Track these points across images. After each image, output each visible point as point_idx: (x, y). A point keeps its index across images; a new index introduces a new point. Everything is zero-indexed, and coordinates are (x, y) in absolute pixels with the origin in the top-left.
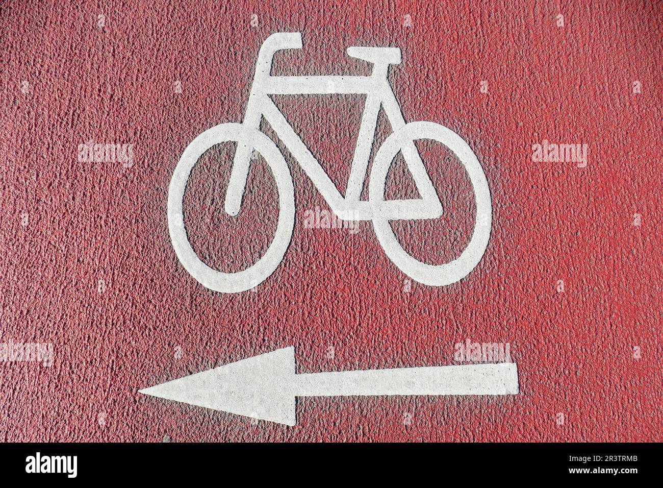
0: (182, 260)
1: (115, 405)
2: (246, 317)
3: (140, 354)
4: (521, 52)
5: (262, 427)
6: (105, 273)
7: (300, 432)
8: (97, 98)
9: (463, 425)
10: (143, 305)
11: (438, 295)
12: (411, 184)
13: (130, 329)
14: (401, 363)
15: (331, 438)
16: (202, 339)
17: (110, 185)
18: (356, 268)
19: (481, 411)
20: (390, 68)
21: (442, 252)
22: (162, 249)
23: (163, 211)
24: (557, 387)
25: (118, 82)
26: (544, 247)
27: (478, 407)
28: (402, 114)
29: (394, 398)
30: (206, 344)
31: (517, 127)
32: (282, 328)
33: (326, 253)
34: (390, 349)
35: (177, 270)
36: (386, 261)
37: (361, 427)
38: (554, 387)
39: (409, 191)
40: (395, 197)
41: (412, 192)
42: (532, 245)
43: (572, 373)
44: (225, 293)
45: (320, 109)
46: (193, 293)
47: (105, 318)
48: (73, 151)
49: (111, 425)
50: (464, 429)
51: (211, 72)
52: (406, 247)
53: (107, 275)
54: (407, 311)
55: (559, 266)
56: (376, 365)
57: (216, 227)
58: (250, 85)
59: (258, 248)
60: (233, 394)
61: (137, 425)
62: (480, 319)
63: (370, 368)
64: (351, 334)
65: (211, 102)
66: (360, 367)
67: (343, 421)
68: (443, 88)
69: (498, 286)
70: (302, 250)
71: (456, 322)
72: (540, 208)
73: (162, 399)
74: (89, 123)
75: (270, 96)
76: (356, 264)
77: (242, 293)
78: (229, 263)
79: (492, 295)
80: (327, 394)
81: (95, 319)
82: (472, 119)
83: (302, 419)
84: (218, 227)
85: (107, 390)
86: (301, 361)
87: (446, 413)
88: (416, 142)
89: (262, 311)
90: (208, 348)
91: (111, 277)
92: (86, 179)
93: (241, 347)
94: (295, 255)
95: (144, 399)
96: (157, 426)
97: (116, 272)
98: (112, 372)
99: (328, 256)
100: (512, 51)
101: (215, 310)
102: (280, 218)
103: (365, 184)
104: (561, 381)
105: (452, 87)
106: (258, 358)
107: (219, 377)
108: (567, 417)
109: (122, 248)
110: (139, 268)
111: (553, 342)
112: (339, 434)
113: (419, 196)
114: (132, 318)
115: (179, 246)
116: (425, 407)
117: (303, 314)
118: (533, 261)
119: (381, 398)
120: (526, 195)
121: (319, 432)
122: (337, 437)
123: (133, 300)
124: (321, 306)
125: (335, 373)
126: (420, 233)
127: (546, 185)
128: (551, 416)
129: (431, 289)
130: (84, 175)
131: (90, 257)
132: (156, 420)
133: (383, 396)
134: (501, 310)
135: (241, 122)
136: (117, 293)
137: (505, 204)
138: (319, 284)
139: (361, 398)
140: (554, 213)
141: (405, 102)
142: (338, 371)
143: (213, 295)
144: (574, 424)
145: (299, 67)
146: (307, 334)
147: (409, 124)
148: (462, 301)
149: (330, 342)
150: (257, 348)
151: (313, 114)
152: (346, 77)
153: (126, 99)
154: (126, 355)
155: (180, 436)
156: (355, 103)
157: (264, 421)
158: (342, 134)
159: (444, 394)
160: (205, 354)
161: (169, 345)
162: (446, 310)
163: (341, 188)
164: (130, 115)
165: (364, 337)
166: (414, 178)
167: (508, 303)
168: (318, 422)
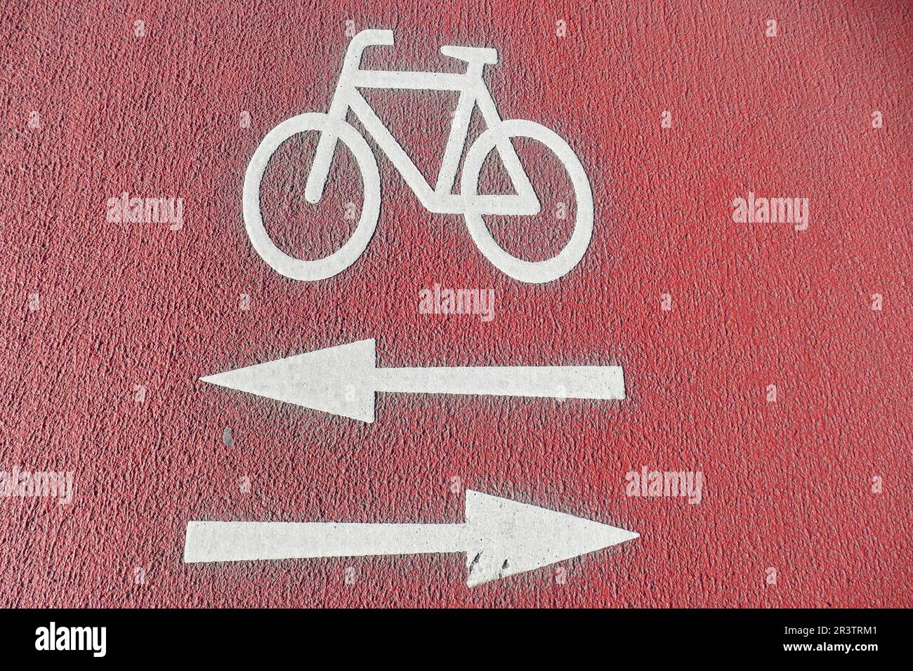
0: (255, 245)
1: (172, 392)
2: (323, 306)
3: (204, 340)
4: (624, 58)
5: (336, 423)
6: (170, 254)
7: (379, 430)
8: (174, 82)
9: (564, 430)
10: (210, 290)
11: (535, 293)
12: (506, 180)
13: (194, 314)
14: (493, 361)
15: (414, 438)
16: (273, 327)
17: (182, 167)
18: (445, 262)
19: (583, 416)
20: (486, 67)
21: (540, 249)
22: (234, 234)
23: (239, 196)
24: (669, 394)
25: (198, 68)
26: (651, 249)
27: (580, 411)
28: (498, 112)
29: (486, 398)
30: (278, 332)
31: (620, 130)
32: (362, 319)
33: (413, 245)
34: (481, 346)
35: (249, 255)
36: (478, 255)
37: (448, 428)
38: (665, 393)
39: (504, 187)
40: (489, 192)
41: (508, 187)
42: (637, 246)
43: (685, 380)
44: (301, 281)
45: (411, 103)
46: (265, 279)
47: (167, 301)
48: (145, 133)
49: (166, 414)
50: (564, 434)
51: (297, 63)
52: (500, 242)
53: (173, 257)
54: (501, 307)
55: (668, 269)
56: (466, 362)
57: (295, 214)
58: (337, 78)
59: (339, 236)
60: (305, 386)
61: (195, 414)
62: (581, 320)
63: (458, 365)
64: (439, 328)
65: (295, 92)
66: (448, 364)
67: (428, 420)
68: (542, 88)
69: (601, 286)
70: (387, 241)
71: (555, 321)
72: (646, 210)
73: (225, 388)
74: (165, 107)
75: (359, 89)
76: (445, 257)
77: (320, 281)
78: (307, 250)
79: (594, 296)
80: (411, 391)
81: (157, 301)
82: (572, 120)
83: (381, 416)
84: (297, 214)
85: (164, 376)
86: (382, 355)
87: (543, 416)
88: (512, 140)
89: (341, 301)
90: (280, 336)
91: (177, 258)
92: (157, 161)
93: (316, 338)
94: (379, 245)
95: (205, 387)
96: (218, 417)
97: (183, 254)
98: (171, 357)
99: (415, 248)
100: (614, 57)
101: (289, 298)
102: (364, 207)
103: (457, 179)
104: (673, 387)
105: (551, 88)
106: (335, 349)
107: (290, 367)
108: (680, 426)
109: (192, 230)
110: (208, 252)
111: (663, 346)
112: (423, 433)
113: (515, 192)
114: (198, 303)
115: (253, 230)
116: (521, 410)
117: (386, 306)
118: (639, 262)
119: (470, 398)
120: (631, 196)
121: (401, 431)
122: (421, 437)
123: (199, 284)
124: (406, 299)
125: (420, 369)
126: (516, 230)
127: (652, 187)
128: (662, 425)
129: (527, 287)
130: (155, 156)
131: (156, 238)
132: (217, 411)
133: (472, 396)
134: (604, 311)
135: (327, 113)
136: (183, 275)
137: (608, 204)
138: (405, 276)
139: (448, 396)
140: (661, 215)
141: (501, 100)
142: (423, 366)
143: (288, 282)
144: (688, 435)
145: (389, 63)
146: (390, 326)
147: (505, 121)
148: (561, 300)
149: (415, 336)
150: (334, 338)
151: (403, 108)
152: (439, 75)
153: (206, 85)
154: (188, 340)
155: (243, 429)
156: (448, 100)
157: (339, 417)
158: (434, 128)
159: (541, 396)
160: (276, 343)
161: (236, 332)
162: (543, 309)
163: (432, 181)
164: (209, 100)
165: (452, 333)
166: (510, 174)
167: (612, 304)
168: (399, 420)
